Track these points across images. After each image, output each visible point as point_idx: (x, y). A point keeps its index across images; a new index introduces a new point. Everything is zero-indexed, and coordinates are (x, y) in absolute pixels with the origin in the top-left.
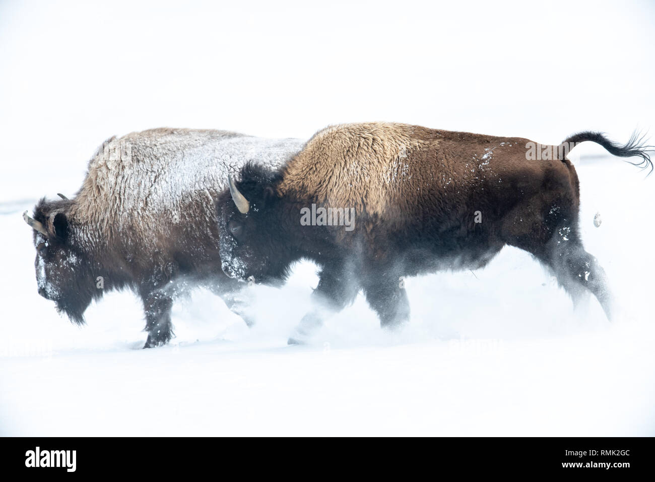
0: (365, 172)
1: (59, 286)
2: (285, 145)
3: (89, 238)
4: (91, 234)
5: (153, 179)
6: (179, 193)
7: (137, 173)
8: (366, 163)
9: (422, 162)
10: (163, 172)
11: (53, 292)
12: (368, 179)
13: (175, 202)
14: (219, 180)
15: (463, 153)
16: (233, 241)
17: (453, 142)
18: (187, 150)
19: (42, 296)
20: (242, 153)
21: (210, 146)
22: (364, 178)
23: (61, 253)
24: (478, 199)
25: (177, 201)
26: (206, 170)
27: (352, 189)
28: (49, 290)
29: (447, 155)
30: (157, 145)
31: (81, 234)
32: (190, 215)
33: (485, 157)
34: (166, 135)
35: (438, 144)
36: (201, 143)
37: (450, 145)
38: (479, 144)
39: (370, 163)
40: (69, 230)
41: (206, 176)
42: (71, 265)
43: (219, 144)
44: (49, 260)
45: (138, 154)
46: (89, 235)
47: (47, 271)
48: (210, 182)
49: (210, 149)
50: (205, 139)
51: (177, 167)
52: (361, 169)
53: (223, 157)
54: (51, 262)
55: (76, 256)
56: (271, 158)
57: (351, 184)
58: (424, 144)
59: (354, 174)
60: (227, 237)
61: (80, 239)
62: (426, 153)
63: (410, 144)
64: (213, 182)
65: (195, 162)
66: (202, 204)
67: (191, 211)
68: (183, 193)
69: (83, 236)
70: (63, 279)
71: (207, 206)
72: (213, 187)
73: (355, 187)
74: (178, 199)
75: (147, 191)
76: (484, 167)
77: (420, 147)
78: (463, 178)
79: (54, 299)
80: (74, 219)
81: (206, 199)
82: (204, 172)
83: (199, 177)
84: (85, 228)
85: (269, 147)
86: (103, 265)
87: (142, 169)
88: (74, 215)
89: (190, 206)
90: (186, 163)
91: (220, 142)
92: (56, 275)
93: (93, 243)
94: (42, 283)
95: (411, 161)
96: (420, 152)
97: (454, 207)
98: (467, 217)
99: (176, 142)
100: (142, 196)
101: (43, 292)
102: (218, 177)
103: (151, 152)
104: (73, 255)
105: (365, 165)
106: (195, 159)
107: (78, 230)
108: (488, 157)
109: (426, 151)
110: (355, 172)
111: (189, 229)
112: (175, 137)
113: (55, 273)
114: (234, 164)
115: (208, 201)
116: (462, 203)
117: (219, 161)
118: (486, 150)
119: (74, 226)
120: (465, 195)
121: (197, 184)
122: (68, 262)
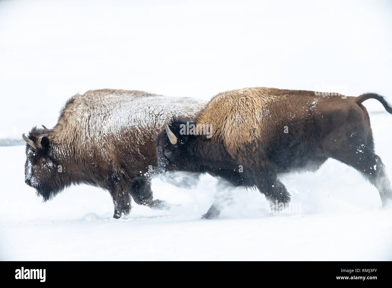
0: (244, 117)
1: (39, 179)
2: (184, 102)
3: (62, 153)
4: (64, 151)
5: (102, 118)
6: (119, 127)
7: (93, 116)
8: (243, 113)
9: (277, 107)
10: (108, 114)
11: (35, 183)
12: (247, 121)
13: (117, 132)
14: (143, 121)
15: (301, 101)
16: (167, 161)
17: (294, 95)
18: (122, 103)
19: (28, 184)
20: (157, 105)
21: (136, 101)
22: (245, 121)
23: (43, 160)
24: (310, 127)
25: (118, 131)
26: (135, 115)
27: (240, 129)
28: (32, 181)
29: (292, 103)
30: (105, 99)
31: (57, 150)
32: (127, 140)
33: (314, 103)
34: (109, 94)
35: (286, 97)
36: (131, 100)
37: (293, 97)
38: (310, 96)
39: (246, 112)
40: (50, 147)
41: (135, 118)
42: (49, 168)
43: (142, 100)
44: (35, 163)
45: (94, 104)
46: (62, 151)
47: (33, 170)
48: (138, 122)
49: (136, 103)
50: (133, 97)
51: (117, 112)
52: (242, 117)
53: (145, 108)
54: (36, 165)
55: (52, 162)
56: (175, 109)
57: (238, 127)
58: (277, 98)
59: (238, 121)
60: (163, 158)
61: (56, 153)
62: (279, 102)
63: (269, 99)
64: (140, 122)
65: (127, 111)
66: (134, 134)
67: (128, 138)
68: (122, 127)
69: (59, 151)
70: (42, 175)
71: (137, 135)
72: (140, 125)
73: (242, 127)
74: (119, 130)
75: (100, 126)
76: (313, 109)
77: (275, 100)
78: (302, 115)
79: (34, 187)
80: (53, 141)
81: (136, 131)
82: (134, 116)
83: (130, 119)
84: (60, 147)
85: (174, 102)
86: (67, 169)
87: (96, 113)
88: (53, 138)
89: (127, 134)
90: (122, 111)
91: (142, 99)
92: (38, 173)
93: (64, 156)
94: (29, 176)
95: (270, 108)
96: (276, 102)
97: (297, 131)
98: (304, 137)
99: (115, 98)
100: (98, 128)
101: (28, 182)
102: (143, 119)
103: (101, 103)
104: (51, 162)
105: (243, 114)
106: (127, 109)
107: (55, 147)
108: (316, 103)
109: (279, 101)
110: (239, 119)
111: (127, 147)
112: (115, 95)
113: (38, 171)
114: (152, 112)
115: (138, 133)
116: (301, 129)
117: (142, 110)
118: (314, 99)
119: (53, 145)
120: (303, 125)
121: (130, 123)
122: (47, 166)
